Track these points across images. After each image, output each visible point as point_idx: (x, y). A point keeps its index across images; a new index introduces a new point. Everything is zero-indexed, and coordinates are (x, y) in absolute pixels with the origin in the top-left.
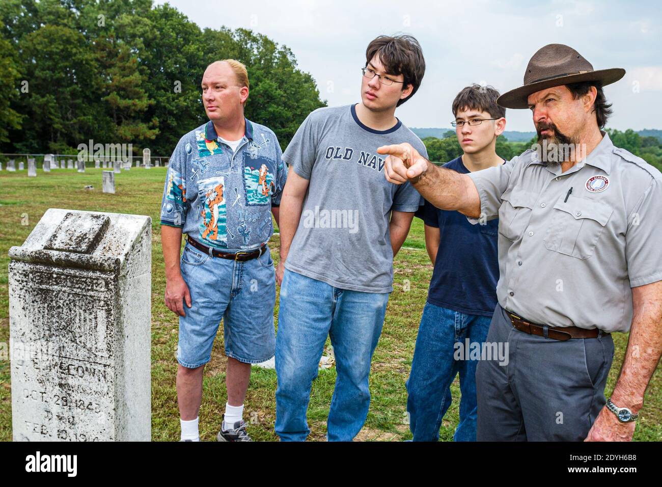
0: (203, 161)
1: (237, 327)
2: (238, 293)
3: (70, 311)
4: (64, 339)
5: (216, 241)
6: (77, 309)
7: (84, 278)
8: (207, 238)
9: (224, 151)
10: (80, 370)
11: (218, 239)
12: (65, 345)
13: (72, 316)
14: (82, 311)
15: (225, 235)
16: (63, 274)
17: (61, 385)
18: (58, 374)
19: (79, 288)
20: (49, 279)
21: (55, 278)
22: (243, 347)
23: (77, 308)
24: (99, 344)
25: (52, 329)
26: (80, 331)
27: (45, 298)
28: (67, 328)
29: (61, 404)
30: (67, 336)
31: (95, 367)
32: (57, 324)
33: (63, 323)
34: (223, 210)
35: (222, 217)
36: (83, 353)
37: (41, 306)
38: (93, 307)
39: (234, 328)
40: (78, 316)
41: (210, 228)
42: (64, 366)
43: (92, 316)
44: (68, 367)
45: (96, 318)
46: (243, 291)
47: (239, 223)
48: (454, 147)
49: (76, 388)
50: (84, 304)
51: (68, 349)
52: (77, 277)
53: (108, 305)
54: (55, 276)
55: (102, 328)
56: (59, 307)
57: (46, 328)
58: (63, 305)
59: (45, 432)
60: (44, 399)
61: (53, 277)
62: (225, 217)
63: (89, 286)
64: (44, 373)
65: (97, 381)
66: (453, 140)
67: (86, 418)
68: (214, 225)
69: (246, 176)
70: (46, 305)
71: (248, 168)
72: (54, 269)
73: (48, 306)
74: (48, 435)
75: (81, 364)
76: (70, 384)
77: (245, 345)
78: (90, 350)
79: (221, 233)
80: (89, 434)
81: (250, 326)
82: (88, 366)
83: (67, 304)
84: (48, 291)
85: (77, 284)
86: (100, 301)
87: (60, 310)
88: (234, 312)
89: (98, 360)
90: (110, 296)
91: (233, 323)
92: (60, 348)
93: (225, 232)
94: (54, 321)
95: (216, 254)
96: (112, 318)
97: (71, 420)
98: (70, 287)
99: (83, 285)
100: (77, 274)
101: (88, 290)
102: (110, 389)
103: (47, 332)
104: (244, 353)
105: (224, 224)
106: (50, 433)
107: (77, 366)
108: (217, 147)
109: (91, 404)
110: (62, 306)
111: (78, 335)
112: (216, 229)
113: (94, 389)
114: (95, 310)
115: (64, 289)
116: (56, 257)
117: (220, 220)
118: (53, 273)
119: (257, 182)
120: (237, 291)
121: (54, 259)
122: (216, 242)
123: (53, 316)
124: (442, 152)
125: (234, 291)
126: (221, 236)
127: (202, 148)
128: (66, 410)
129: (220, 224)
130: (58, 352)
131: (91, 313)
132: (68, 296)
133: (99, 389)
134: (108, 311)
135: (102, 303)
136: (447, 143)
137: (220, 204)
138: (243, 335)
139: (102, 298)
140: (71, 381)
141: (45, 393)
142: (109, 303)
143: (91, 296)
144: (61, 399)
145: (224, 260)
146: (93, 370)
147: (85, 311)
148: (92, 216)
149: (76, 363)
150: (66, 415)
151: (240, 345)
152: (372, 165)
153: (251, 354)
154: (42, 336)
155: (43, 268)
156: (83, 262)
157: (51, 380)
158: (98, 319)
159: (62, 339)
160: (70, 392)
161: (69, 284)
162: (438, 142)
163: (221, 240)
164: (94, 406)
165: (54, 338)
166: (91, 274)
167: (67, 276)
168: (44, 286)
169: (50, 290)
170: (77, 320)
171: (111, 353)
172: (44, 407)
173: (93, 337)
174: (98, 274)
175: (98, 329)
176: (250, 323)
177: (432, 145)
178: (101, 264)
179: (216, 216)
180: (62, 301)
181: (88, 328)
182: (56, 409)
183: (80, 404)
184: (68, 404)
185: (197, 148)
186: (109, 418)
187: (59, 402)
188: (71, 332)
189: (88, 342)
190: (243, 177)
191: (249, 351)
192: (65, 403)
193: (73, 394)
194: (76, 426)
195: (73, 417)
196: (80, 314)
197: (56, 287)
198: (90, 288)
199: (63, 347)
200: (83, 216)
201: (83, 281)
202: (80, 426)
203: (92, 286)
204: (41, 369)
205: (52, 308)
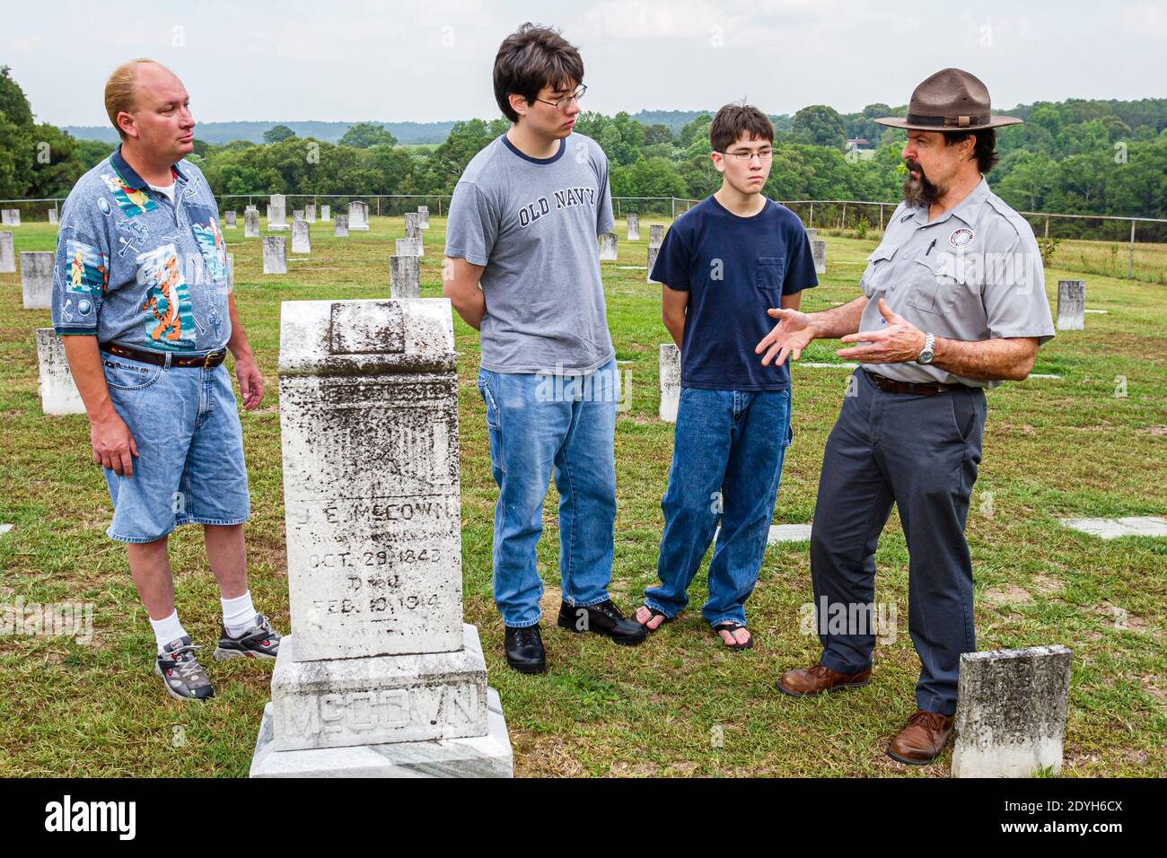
0: (135, 224)
1: (204, 471)
2: (207, 418)
3: (390, 432)
4: (380, 472)
5: (179, 340)
6: (401, 429)
7: (410, 384)
8: (162, 338)
9: (159, 204)
10: (407, 510)
11: (181, 337)
12: (382, 480)
13: (393, 438)
14: (408, 430)
15: (193, 330)
16: (376, 384)
17: (375, 537)
18: (371, 523)
19: (404, 398)
20: (352, 393)
21: (363, 391)
22: (215, 502)
23: (402, 426)
24: (436, 470)
25: (358, 463)
26: (405, 457)
27: (347, 421)
28: (385, 456)
29: (376, 563)
30: (384, 467)
31: (432, 501)
32: (367, 454)
33: (378, 451)
34: (184, 292)
35: (185, 303)
36: (411, 486)
37: (340, 433)
38: (426, 421)
39: (199, 475)
40: (402, 438)
41: (166, 323)
42: (381, 510)
43: (426, 433)
44: (387, 509)
45: (431, 435)
46: (215, 413)
47: (209, 309)
48: (295, 159)
49: (401, 536)
50: (411, 419)
51: (387, 485)
52: (400, 385)
53: (450, 415)
54: (362, 388)
55: (441, 448)
56: (371, 430)
57: (349, 463)
58: (378, 426)
59: (346, 608)
60: (347, 563)
61: (359, 390)
62: (190, 303)
63: (419, 394)
64: (346, 526)
65: (435, 518)
66: (291, 145)
67: (418, 573)
68: (174, 317)
69: (200, 238)
70: (348, 430)
71: (196, 225)
72: (359, 379)
73: (351, 431)
74: (354, 611)
75: (407, 501)
76: (391, 531)
77: (219, 497)
78: (422, 480)
79: (187, 328)
80: (422, 593)
81: (227, 466)
82: (420, 501)
83: (384, 424)
84: (350, 410)
85: (400, 394)
86: (437, 411)
87: (373, 434)
88: (200, 448)
89: (436, 491)
90: (453, 402)
91: (198, 466)
92: (373, 485)
93: (193, 325)
94: (363, 450)
95: (177, 362)
96: (457, 430)
97: (393, 581)
98: (390, 400)
99: (409, 394)
100: (400, 380)
101: (419, 399)
102: (455, 525)
103: (351, 469)
104: (217, 510)
105: (189, 314)
106: (357, 608)
107: (401, 506)
108: (147, 200)
109: (425, 552)
110: (375, 427)
111: (402, 463)
112: (178, 324)
113: (431, 530)
114: (429, 424)
115: (378, 404)
116: (364, 362)
117: (182, 309)
118: (359, 385)
119: (214, 244)
120: (206, 415)
121: (360, 365)
122: (178, 343)
123: (360, 444)
124: (271, 172)
125: (202, 416)
126: (187, 332)
127: (123, 203)
128: (384, 569)
129: (183, 315)
130: (369, 492)
131: (423, 430)
132: (386, 412)
133: (438, 529)
134: (451, 424)
135: (441, 414)
136: (279, 151)
137: (178, 285)
138: (215, 482)
139: (441, 407)
140: (391, 528)
141: (348, 554)
142: (452, 412)
143: (423, 407)
144: (375, 556)
145: (187, 369)
146: (427, 506)
147: (413, 428)
148: (378, 304)
149: (400, 502)
150: (384, 577)
151: (208, 499)
152: (572, 201)
153: (229, 510)
154: (341, 474)
155: (342, 381)
156: (410, 364)
157: (358, 533)
158: (434, 437)
159: (377, 472)
160: (389, 543)
161: (387, 396)
162: (259, 150)
163: (187, 338)
164: (430, 553)
165: (362, 473)
166: (421, 378)
167: (383, 386)
168: (344, 405)
169: (354, 409)
170: (401, 443)
171: (456, 478)
172: (348, 573)
173: (428, 463)
174: (432, 377)
175: (434, 449)
176: (227, 462)
177: (248, 158)
178: (438, 363)
179: (175, 304)
180: (375, 421)
181: (419, 450)
182: (365, 573)
183: (408, 556)
184: (388, 561)
185: (116, 204)
186: (454, 564)
187: (373, 561)
188: (392, 461)
189: (420, 469)
190: (196, 240)
191: (225, 506)
192: (382, 561)
193: (396, 545)
194: (402, 587)
195: (396, 577)
196: (406, 434)
197: (364, 403)
198: (421, 396)
199: (379, 483)
200: (363, 306)
201: (411, 389)
202: (407, 586)
203: (425, 393)
204: (342, 522)
205: (359, 433)
